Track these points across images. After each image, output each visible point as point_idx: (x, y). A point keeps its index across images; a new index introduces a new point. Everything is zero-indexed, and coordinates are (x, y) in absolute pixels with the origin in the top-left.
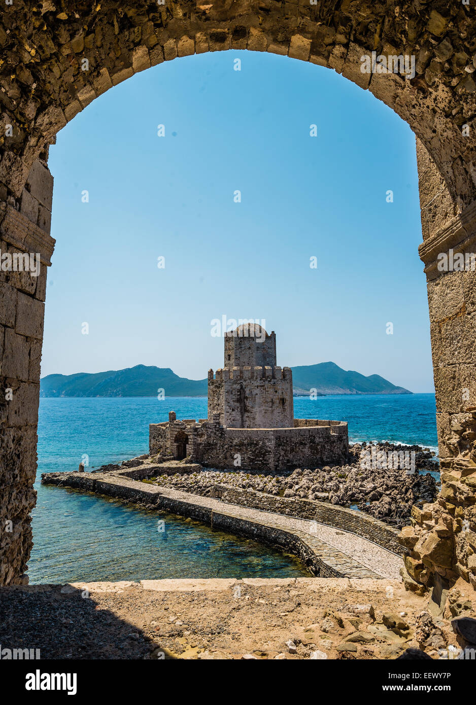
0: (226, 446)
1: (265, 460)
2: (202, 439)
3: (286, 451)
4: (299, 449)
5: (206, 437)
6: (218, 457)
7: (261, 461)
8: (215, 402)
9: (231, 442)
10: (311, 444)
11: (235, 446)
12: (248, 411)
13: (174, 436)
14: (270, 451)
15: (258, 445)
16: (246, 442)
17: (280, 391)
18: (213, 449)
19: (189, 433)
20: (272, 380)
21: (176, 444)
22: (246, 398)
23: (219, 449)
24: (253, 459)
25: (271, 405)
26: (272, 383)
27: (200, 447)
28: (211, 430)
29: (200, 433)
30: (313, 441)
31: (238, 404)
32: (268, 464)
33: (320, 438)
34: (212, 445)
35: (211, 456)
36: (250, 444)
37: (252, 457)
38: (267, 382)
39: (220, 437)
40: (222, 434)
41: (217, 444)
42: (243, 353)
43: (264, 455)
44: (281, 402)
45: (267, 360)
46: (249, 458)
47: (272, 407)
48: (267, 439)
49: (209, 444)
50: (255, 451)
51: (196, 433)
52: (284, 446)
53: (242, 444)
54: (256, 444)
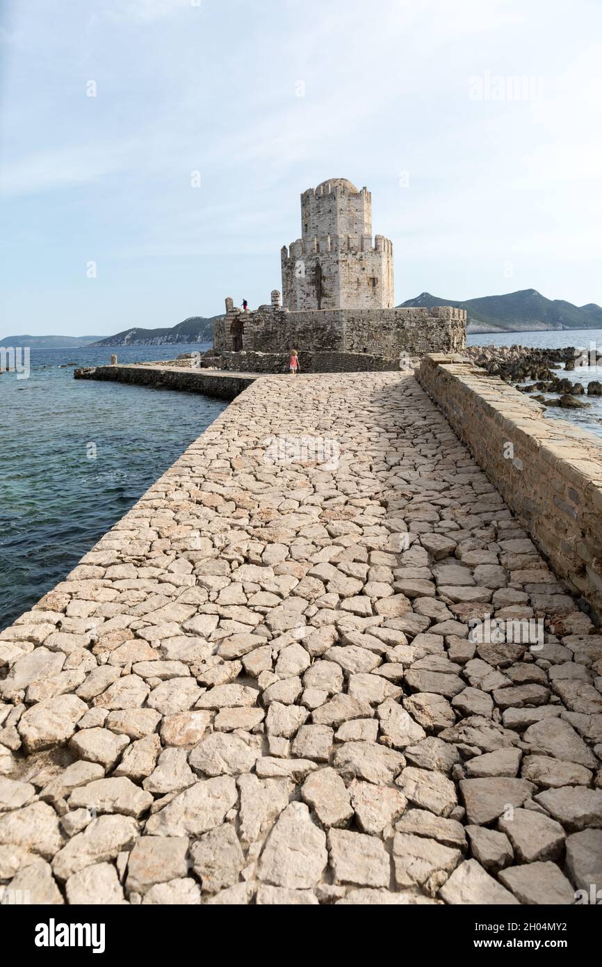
0: (288, 334)
1: (335, 349)
2: (259, 326)
3: (362, 337)
4: (381, 335)
5: (263, 324)
7: (329, 350)
8: (289, 289)
9: (293, 329)
10: (399, 329)
11: (298, 332)
12: (326, 296)
14: (342, 337)
15: (325, 330)
16: (311, 327)
17: (369, 269)
18: (272, 338)
19: (245, 320)
20: (359, 253)
22: (324, 278)
25: (356, 287)
26: (358, 257)
28: (269, 315)
29: (256, 319)
30: (401, 326)
31: (313, 288)
33: (411, 321)
34: (271, 333)
35: (271, 348)
36: (316, 329)
37: (319, 346)
38: (350, 256)
39: (280, 323)
40: (282, 318)
41: (277, 332)
42: (322, 219)
43: (333, 341)
44: (371, 283)
45: (355, 227)
47: (357, 290)
48: (336, 322)
49: (268, 333)
50: (322, 338)
51: (252, 320)
52: (359, 330)
53: (306, 330)
54: (323, 329)
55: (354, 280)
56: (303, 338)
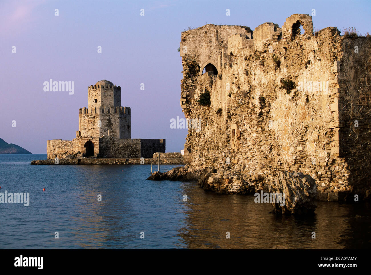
0: (116, 148)
1: (136, 155)
2: (103, 144)
5: (105, 144)
6: (112, 154)
8: (90, 127)
9: (119, 146)
11: (121, 147)
13: (84, 144)
14: (139, 150)
16: (126, 145)
18: (109, 150)
21: (85, 148)
22: (112, 124)
23: (112, 150)
24: (130, 154)
25: (124, 129)
27: (102, 149)
28: (108, 140)
32: (138, 156)
34: (109, 147)
35: (108, 154)
36: (129, 146)
38: (122, 116)
39: (113, 143)
40: (113, 141)
41: (111, 147)
42: (106, 98)
44: (128, 127)
45: (118, 103)
46: (128, 153)
48: (137, 144)
49: (107, 147)
50: (131, 150)
51: (100, 141)
52: (144, 147)
53: (124, 147)
54: (132, 146)
55: (123, 126)
56: (123, 150)
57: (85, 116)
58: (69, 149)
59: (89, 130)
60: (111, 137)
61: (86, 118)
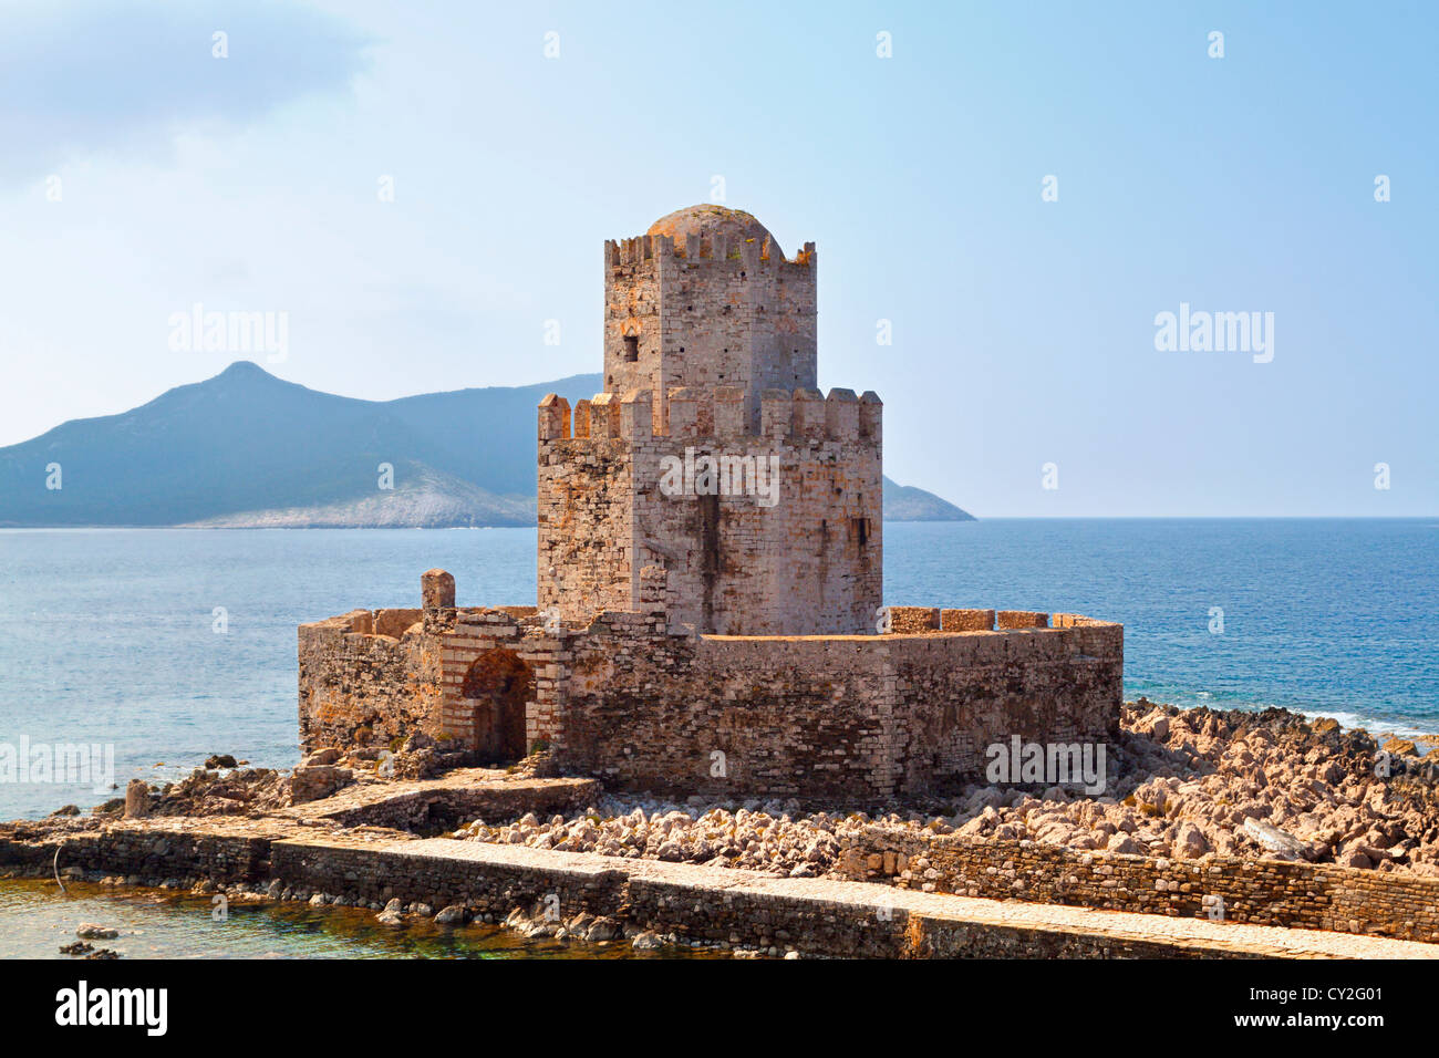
0: (698, 706)
1: (856, 758)
2: (593, 678)
3: (930, 721)
4: (973, 714)
5: (610, 672)
6: (664, 748)
7: (835, 759)
8: (581, 533)
9: (716, 691)
10: (1012, 694)
11: (735, 703)
12: (732, 570)
13: (464, 669)
14: (877, 722)
15: (827, 701)
16: (777, 687)
17: (851, 490)
18: (639, 717)
19: (541, 657)
20: (827, 446)
21: (471, 702)
22: (727, 517)
23: (668, 719)
24: (809, 753)
25: (817, 547)
26: (824, 456)
27: (587, 713)
28: (631, 644)
29: (585, 654)
30: (1016, 686)
31: (690, 542)
32: (869, 771)
33: (1038, 671)
34: (639, 702)
35: (633, 747)
36: (797, 697)
37: (804, 748)
38: (806, 453)
39: (671, 670)
40: (677, 658)
41: (657, 698)
42: (699, 329)
43: (853, 735)
44: (855, 533)
45: (794, 362)
46: (788, 748)
47: (821, 554)
48: (863, 675)
49: (625, 699)
50: (816, 722)
51: (568, 656)
52: (923, 702)
53: (760, 698)
54: (820, 697)
55: (814, 526)
56: (750, 722)
57: (553, 459)
58: (385, 699)
59: (573, 554)
60: (659, 627)
61: (559, 471)
